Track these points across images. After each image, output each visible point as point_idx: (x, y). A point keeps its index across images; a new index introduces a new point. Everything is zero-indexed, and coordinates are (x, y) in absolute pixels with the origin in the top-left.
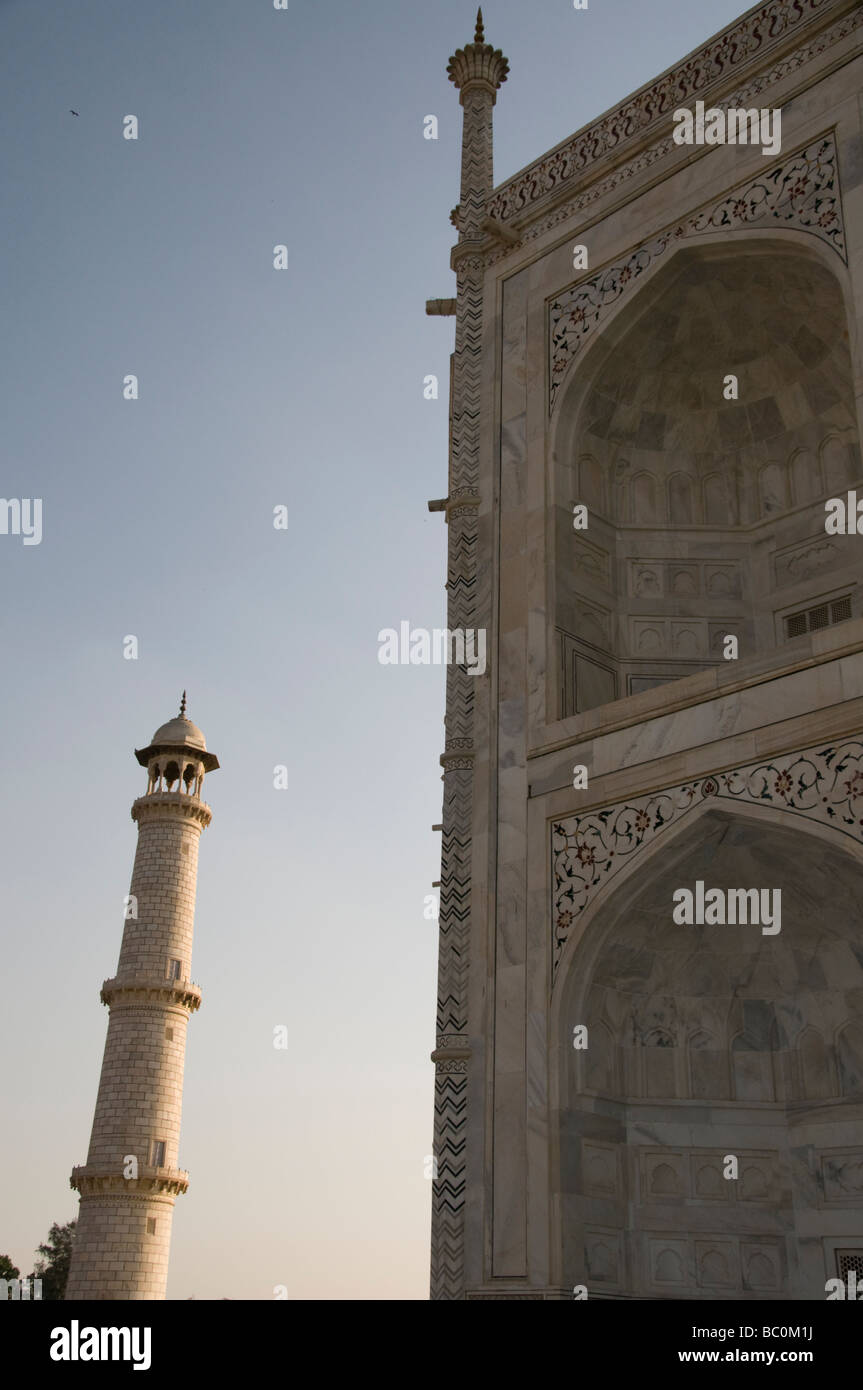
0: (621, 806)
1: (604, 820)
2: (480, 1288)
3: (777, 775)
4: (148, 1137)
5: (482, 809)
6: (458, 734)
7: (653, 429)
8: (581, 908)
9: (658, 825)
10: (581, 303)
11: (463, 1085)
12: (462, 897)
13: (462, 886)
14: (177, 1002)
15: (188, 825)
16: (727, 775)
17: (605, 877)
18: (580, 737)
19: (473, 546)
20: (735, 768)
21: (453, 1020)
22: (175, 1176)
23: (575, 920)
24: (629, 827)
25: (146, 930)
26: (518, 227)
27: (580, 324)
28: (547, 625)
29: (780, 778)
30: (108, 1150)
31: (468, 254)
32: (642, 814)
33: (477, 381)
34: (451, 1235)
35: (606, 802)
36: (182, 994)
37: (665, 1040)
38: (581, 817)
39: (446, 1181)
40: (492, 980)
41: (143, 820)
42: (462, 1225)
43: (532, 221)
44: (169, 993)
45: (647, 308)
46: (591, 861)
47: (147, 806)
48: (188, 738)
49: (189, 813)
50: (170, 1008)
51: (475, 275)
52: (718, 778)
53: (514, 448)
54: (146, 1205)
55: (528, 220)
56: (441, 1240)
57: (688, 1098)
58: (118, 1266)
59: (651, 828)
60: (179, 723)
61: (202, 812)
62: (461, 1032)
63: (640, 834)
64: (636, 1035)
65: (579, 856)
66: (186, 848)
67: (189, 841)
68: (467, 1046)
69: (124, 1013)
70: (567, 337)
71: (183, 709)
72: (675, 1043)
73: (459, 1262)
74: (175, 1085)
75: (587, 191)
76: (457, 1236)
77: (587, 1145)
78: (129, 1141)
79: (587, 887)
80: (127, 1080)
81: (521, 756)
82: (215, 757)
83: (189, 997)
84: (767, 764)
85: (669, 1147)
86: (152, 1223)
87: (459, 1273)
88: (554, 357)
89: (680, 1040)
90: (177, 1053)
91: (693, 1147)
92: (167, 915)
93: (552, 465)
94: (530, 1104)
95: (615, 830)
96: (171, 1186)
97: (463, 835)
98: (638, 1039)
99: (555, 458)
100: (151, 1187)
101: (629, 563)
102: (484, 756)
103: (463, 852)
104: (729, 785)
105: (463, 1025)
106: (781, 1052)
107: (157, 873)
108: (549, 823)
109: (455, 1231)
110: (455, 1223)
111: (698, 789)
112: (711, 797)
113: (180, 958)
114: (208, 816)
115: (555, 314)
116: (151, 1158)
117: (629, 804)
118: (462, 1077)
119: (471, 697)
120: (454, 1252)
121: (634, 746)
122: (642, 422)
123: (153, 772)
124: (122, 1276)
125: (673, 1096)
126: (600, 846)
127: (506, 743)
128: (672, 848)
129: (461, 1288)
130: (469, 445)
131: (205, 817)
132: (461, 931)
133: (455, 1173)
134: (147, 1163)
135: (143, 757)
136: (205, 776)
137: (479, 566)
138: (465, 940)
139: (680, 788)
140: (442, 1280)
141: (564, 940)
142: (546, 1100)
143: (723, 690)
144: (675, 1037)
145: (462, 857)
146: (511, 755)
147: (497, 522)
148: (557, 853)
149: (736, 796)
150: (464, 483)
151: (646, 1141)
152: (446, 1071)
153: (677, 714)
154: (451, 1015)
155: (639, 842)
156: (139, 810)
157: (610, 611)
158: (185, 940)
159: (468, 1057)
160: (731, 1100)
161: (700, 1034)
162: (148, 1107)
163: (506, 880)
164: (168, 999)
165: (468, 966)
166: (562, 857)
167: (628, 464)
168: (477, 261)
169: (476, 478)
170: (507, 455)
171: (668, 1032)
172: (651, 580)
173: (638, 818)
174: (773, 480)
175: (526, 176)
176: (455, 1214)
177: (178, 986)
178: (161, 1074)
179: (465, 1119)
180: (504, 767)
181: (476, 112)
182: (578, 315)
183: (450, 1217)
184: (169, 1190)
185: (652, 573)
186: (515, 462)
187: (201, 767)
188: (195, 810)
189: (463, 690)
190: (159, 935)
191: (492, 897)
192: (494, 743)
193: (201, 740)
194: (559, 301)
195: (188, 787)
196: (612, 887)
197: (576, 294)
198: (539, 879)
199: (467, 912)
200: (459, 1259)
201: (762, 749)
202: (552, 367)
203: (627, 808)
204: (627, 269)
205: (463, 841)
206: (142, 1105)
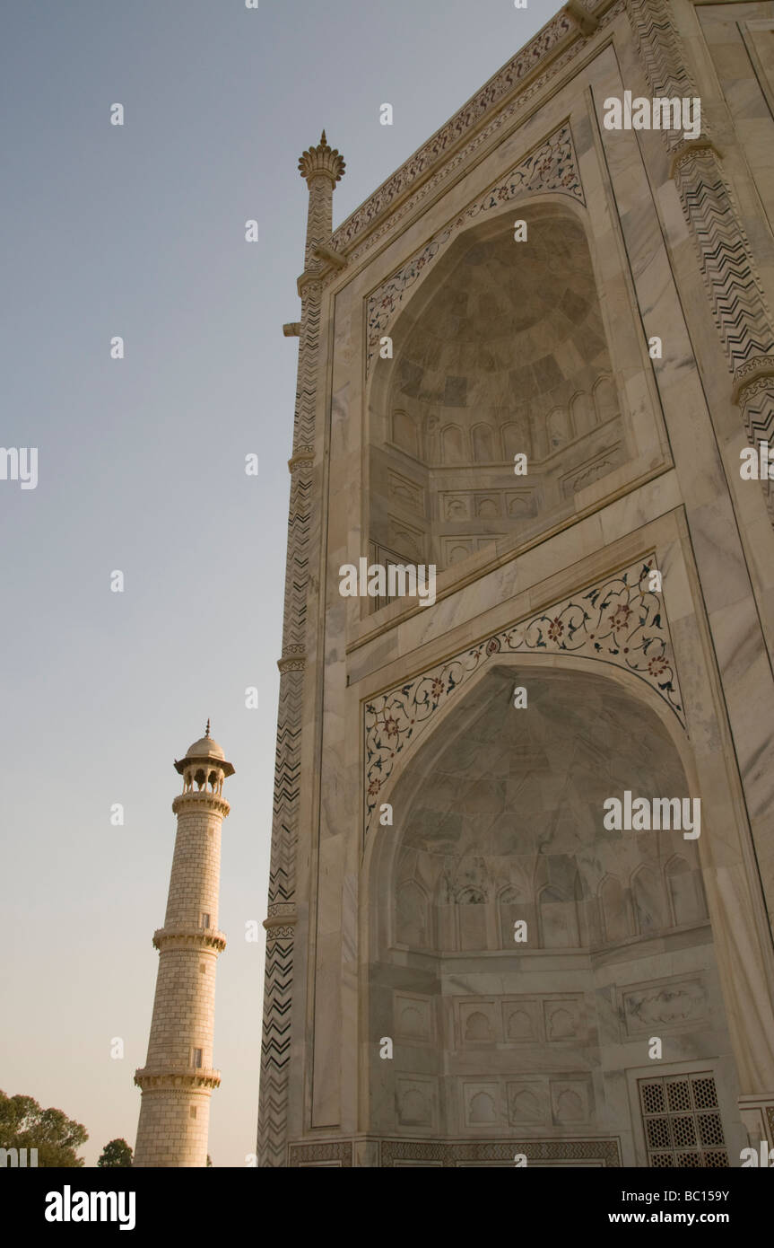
0: (421, 678)
1: (406, 694)
2: (301, 1139)
3: (550, 623)
4: (188, 1045)
5: (310, 701)
6: (292, 641)
7: (456, 391)
8: (388, 774)
9: (450, 689)
10: (389, 293)
11: (290, 949)
12: (292, 780)
13: (292, 770)
14: (208, 944)
15: (212, 814)
16: (507, 633)
17: (407, 743)
18: (387, 625)
19: (308, 490)
20: (513, 624)
21: (281, 890)
22: (209, 1074)
23: (383, 787)
24: (427, 695)
25: (183, 893)
26: (345, 253)
27: (389, 307)
28: (362, 538)
29: (552, 626)
30: (161, 1056)
31: (308, 281)
32: (438, 681)
33: (314, 368)
34: (275, 1089)
35: (407, 676)
36: (211, 939)
37: (477, 897)
38: (387, 695)
39: (272, 1039)
40: (315, 851)
41: (180, 812)
42: (286, 1080)
43: (355, 247)
44: (200, 938)
45: (440, 286)
46: (396, 731)
47: (183, 802)
48: (211, 752)
49: (212, 807)
50: (202, 949)
51: (314, 295)
52: (499, 637)
53: (342, 412)
54: (189, 1096)
55: (352, 247)
56: (267, 1096)
57: (499, 949)
58: (170, 1143)
59: (445, 692)
60: (204, 742)
61: (222, 805)
62: (289, 901)
63: (435, 700)
64: (449, 895)
65: (386, 729)
66: (212, 832)
67: (213, 826)
68: (294, 913)
69: (169, 954)
70: (380, 319)
71: (207, 732)
72: (486, 899)
73: (283, 1115)
74: (208, 1006)
75: (394, 215)
76: (281, 1091)
77: (398, 997)
78: (175, 1049)
79: (392, 755)
80: (172, 1003)
81: (342, 654)
82: (230, 765)
83: (216, 941)
84: (541, 615)
85: (482, 996)
86: (194, 1110)
87: (283, 1126)
88: (370, 336)
89: (491, 895)
90: (209, 983)
91: (504, 995)
92: (199, 881)
93: (367, 414)
94: (343, 960)
95: (415, 700)
96: (207, 1082)
97: (294, 727)
98: (452, 898)
99: (370, 408)
100: (192, 1083)
101: (441, 496)
102: (312, 658)
103: (293, 741)
104: (509, 641)
105: (292, 894)
106: (585, 901)
107: (191, 851)
108: (362, 704)
109: (280, 1086)
110: (279, 1078)
111: (483, 650)
112: (494, 655)
113: (209, 913)
114: (227, 808)
115: (370, 306)
116: (192, 1061)
117: (427, 675)
118: (290, 942)
119: (303, 610)
120: (278, 1106)
121: (430, 624)
122: (447, 385)
123: (187, 778)
124: (173, 1150)
125: (485, 948)
126: (403, 717)
127: (331, 643)
128: (463, 708)
129: (285, 1140)
130: (306, 415)
131: (225, 809)
132: (290, 811)
133: (282, 1031)
134: (188, 1065)
135: (180, 766)
136: (224, 780)
137: (313, 505)
138: (294, 819)
139: (469, 652)
140: (267, 1133)
141: (373, 806)
142: (356, 955)
143: (503, 560)
144: (486, 895)
145: (293, 745)
146: (334, 653)
147: (327, 469)
148: (369, 730)
149: (516, 650)
150: (302, 443)
151: (461, 992)
152: (274, 937)
153: (465, 590)
154: (280, 886)
155: (435, 707)
156: (178, 806)
157: (424, 533)
158: (213, 900)
159: (294, 923)
160: (539, 948)
161: (508, 890)
162: (188, 1023)
163: (329, 761)
164: (201, 944)
165: (296, 841)
166: (373, 732)
167: (438, 420)
168: (316, 284)
169: (312, 438)
170: (336, 417)
171: (479, 890)
172: (460, 507)
173: (434, 686)
174: (558, 421)
175: (352, 220)
176: (280, 1069)
177: (208, 932)
178: (198, 998)
179: (291, 980)
180: (329, 664)
181: (318, 189)
182: (387, 302)
183: (276, 1073)
184: (206, 1085)
185: (460, 502)
186: (341, 420)
187: (222, 773)
188: (217, 803)
189: (297, 606)
190: (193, 896)
191: (317, 776)
192: (321, 645)
193: (221, 753)
194: (373, 296)
195: (213, 788)
196: (413, 752)
197: (386, 287)
198: (353, 755)
199: (297, 793)
200: (283, 1112)
201: (537, 602)
202: (368, 343)
203: (425, 679)
204: (423, 259)
205: (294, 732)
206: (183, 1022)
